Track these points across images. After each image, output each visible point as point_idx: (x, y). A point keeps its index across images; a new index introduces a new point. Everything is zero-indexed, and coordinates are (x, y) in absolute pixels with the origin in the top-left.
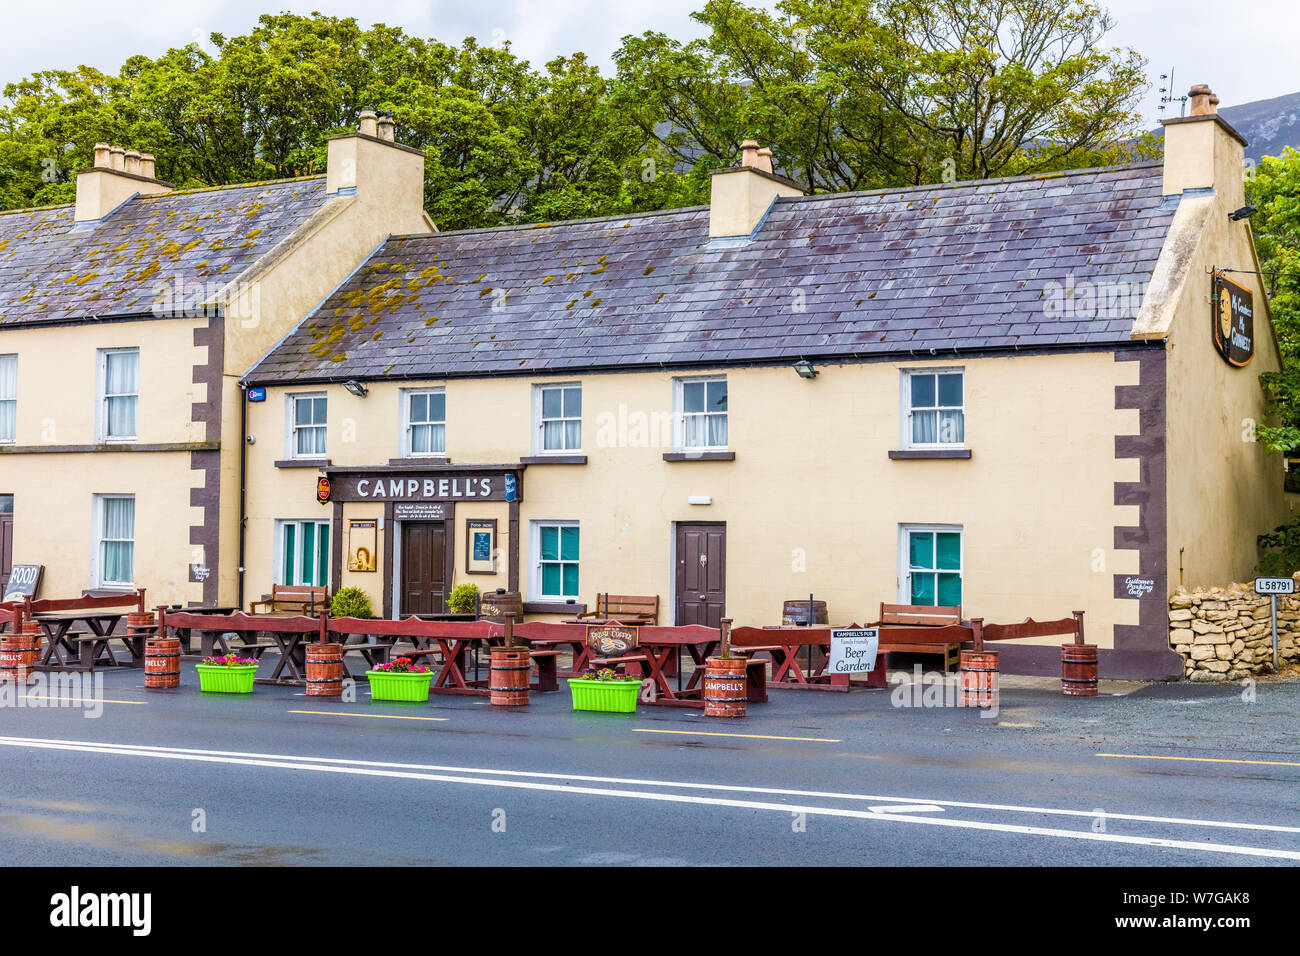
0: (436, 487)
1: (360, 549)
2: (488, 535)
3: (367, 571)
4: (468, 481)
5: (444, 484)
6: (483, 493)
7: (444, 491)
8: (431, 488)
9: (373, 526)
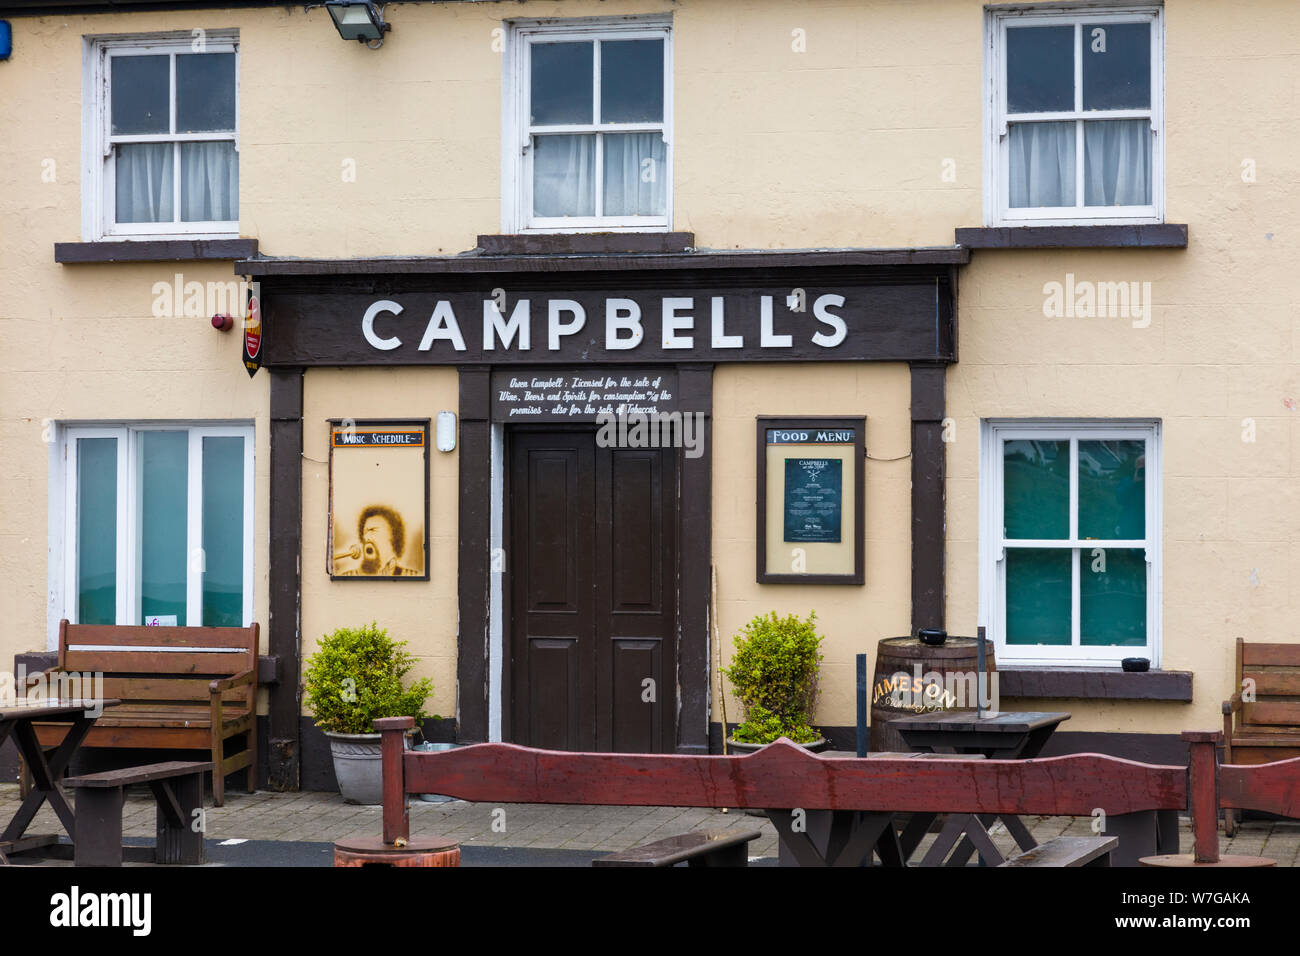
0: (652, 322)
1: (370, 513)
2: (835, 465)
3: (397, 577)
4: (767, 304)
5: (678, 313)
6: (819, 339)
7: (678, 332)
8: (633, 322)
9: (415, 440)
